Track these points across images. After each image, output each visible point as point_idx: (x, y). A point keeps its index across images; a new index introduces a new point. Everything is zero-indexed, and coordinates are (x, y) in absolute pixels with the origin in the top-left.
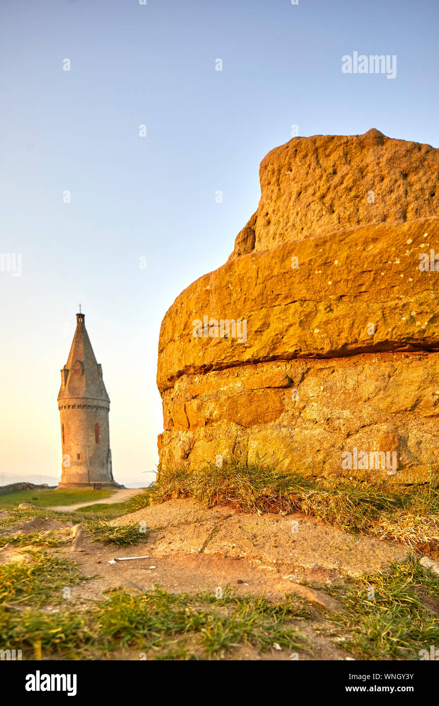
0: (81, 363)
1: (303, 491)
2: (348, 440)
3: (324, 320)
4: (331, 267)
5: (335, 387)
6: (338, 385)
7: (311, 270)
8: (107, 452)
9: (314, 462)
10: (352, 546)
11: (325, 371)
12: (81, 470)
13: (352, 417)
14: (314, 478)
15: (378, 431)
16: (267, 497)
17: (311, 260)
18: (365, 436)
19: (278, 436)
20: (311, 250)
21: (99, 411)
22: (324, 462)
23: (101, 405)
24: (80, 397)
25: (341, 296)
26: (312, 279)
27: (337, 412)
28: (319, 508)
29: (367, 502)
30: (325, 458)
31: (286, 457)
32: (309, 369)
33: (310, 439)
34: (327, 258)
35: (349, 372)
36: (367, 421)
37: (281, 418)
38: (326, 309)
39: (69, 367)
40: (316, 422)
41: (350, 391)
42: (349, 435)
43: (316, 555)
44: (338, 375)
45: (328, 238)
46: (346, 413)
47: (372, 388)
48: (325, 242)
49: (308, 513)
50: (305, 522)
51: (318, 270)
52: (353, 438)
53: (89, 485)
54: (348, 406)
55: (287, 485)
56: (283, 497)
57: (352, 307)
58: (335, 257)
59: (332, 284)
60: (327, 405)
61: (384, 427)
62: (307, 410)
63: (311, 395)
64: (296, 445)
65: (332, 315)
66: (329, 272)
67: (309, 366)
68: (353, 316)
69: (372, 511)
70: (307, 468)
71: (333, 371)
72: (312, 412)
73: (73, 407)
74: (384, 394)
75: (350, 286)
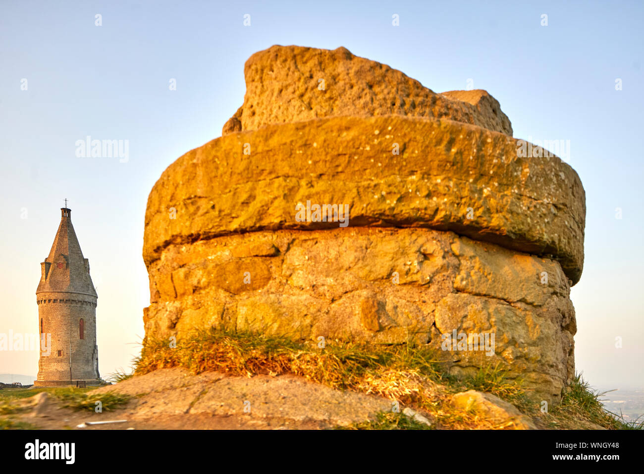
0: (65, 257)
1: (292, 352)
2: (333, 305)
3: (306, 194)
4: (311, 149)
5: (318, 257)
6: (321, 255)
7: (293, 150)
8: (93, 348)
9: (301, 326)
10: (340, 400)
11: (309, 242)
12: (63, 367)
13: (336, 284)
14: (302, 341)
15: (360, 296)
16: (257, 359)
17: (292, 141)
18: (348, 301)
19: (266, 302)
20: (292, 132)
21: (84, 306)
22: (312, 326)
23: (86, 300)
24: (63, 291)
25: (321, 175)
26: (294, 157)
27: (321, 279)
28: (308, 367)
29: (352, 359)
30: (312, 322)
31: (274, 321)
32: (294, 240)
33: (298, 304)
34: (307, 140)
35: (331, 243)
36: (349, 288)
37: (269, 285)
38: (307, 184)
39: (51, 261)
40: (303, 289)
41: (333, 260)
42: (333, 301)
43: (307, 408)
44: (321, 245)
45: (307, 124)
46: (330, 280)
47: (352, 258)
48: (304, 127)
49: (298, 372)
50: (295, 381)
51: (299, 150)
52: (337, 302)
53: (71, 383)
54: (331, 274)
55: (276, 347)
56: (272, 359)
57: (330, 184)
58: (314, 139)
59: (312, 164)
60: (312, 272)
61: (365, 293)
62: (294, 277)
63: (297, 263)
64: (284, 310)
65: (313, 190)
66: (309, 153)
67: (294, 237)
68: (331, 192)
69: (358, 368)
70: (295, 332)
71: (316, 243)
72: (298, 279)
73: (55, 301)
74: (362, 264)
75: (328, 165)
